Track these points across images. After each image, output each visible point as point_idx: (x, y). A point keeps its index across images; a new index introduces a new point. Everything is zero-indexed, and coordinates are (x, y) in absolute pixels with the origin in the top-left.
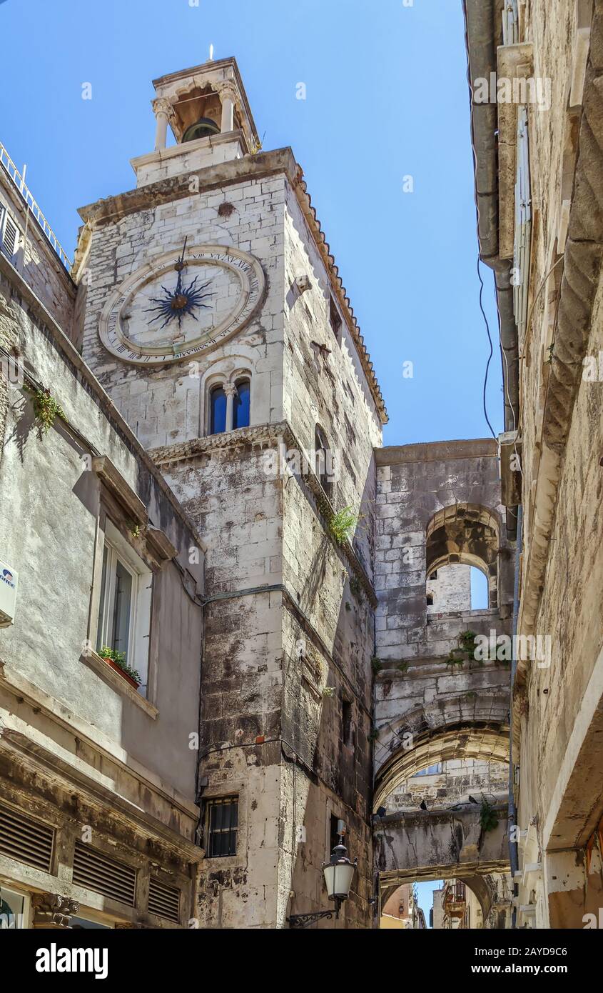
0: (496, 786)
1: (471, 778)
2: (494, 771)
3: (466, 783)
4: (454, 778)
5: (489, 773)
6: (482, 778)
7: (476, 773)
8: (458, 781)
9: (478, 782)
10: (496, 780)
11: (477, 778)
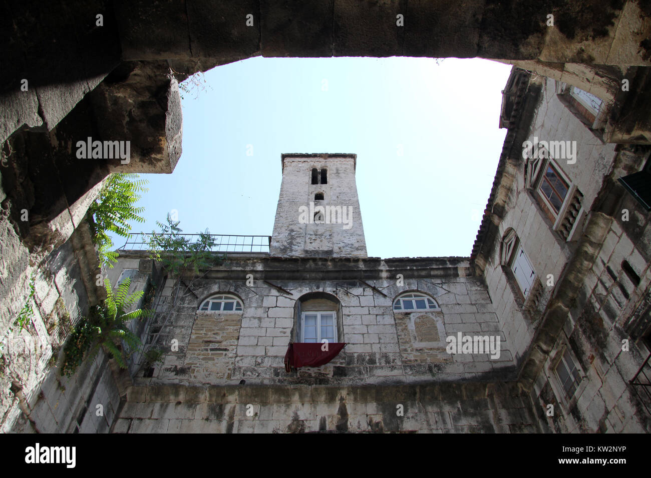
0: (411, 367)
1: (377, 356)
2: (405, 350)
3: (372, 361)
4: (356, 355)
5: (400, 353)
6: (391, 358)
7: (384, 350)
8: (361, 358)
9: (388, 362)
10: (410, 361)
11: (385, 356)
